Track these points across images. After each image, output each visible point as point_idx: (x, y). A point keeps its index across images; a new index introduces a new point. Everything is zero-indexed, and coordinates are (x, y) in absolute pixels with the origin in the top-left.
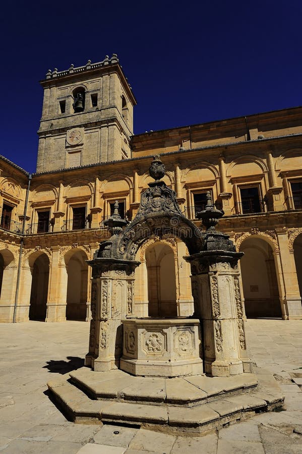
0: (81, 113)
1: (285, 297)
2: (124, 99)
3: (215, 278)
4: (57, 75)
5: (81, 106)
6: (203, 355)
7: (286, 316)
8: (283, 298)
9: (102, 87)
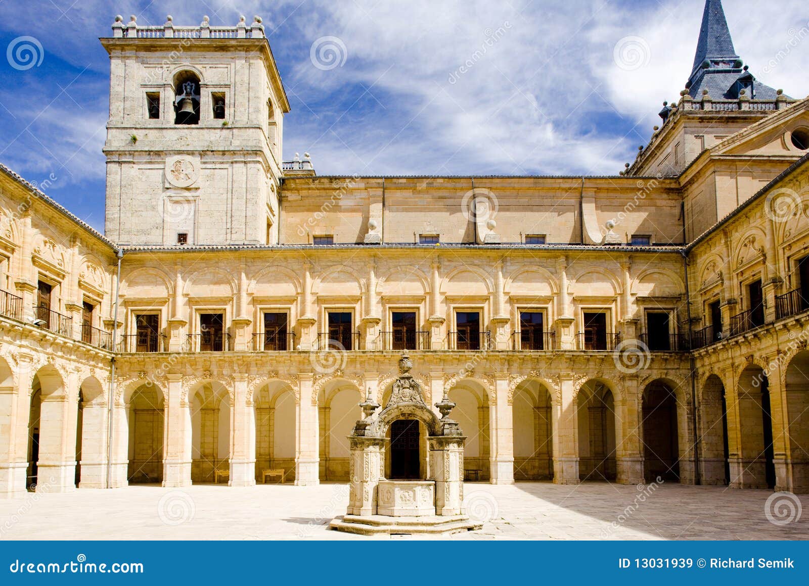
0: (193, 126)
1: (496, 457)
2: (270, 104)
3: (448, 455)
4: (138, 31)
5: (189, 109)
6: (435, 505)
7: (494, 481)
8: (494, 459)
9: (233, 80)
